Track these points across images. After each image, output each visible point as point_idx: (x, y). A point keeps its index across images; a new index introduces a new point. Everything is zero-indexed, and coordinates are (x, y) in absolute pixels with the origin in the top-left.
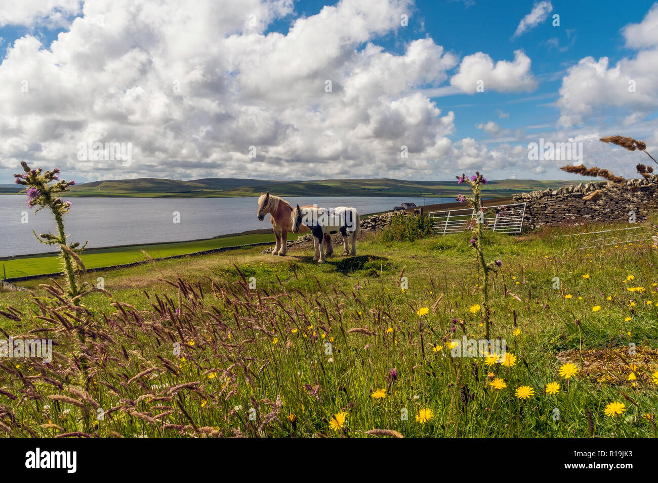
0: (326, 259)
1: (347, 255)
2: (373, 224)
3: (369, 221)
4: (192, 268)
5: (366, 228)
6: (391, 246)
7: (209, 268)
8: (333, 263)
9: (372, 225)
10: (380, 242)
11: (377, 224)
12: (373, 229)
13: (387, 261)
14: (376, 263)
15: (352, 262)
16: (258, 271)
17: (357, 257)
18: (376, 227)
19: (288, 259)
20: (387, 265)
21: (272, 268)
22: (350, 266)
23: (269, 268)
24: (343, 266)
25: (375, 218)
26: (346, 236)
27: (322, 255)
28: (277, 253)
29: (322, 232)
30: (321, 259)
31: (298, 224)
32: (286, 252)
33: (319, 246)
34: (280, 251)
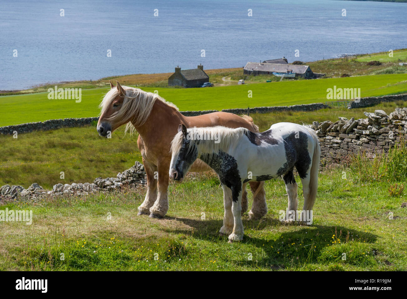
0: (245, 233)
2: (374, 130)
3: (366, 121)
5: (358, 138)
6: (401, 193)
8: (258, 243)
9: (372, 134)
10: (381, 178)
11: (382, 130)
12: (371, 143)
13: (373, 244)
14: (348, 248)
15: (296, 244)
16: (104, 255)
17: (312, 231)
18: (381, 137)
19: (168, 227)
20: (370, 255)
21: (133, 252)
22: (291, 254)
23: (126, 250)
24: (278, 253)
25: (378, 117)
26: (292, 184)
27: (237, 225)
28: (149, 210)
29: (240, 179)
30: (236, 233)
31: (182, 165)
32: (166, 210)
33: (233, 207)
34: (155, 207)
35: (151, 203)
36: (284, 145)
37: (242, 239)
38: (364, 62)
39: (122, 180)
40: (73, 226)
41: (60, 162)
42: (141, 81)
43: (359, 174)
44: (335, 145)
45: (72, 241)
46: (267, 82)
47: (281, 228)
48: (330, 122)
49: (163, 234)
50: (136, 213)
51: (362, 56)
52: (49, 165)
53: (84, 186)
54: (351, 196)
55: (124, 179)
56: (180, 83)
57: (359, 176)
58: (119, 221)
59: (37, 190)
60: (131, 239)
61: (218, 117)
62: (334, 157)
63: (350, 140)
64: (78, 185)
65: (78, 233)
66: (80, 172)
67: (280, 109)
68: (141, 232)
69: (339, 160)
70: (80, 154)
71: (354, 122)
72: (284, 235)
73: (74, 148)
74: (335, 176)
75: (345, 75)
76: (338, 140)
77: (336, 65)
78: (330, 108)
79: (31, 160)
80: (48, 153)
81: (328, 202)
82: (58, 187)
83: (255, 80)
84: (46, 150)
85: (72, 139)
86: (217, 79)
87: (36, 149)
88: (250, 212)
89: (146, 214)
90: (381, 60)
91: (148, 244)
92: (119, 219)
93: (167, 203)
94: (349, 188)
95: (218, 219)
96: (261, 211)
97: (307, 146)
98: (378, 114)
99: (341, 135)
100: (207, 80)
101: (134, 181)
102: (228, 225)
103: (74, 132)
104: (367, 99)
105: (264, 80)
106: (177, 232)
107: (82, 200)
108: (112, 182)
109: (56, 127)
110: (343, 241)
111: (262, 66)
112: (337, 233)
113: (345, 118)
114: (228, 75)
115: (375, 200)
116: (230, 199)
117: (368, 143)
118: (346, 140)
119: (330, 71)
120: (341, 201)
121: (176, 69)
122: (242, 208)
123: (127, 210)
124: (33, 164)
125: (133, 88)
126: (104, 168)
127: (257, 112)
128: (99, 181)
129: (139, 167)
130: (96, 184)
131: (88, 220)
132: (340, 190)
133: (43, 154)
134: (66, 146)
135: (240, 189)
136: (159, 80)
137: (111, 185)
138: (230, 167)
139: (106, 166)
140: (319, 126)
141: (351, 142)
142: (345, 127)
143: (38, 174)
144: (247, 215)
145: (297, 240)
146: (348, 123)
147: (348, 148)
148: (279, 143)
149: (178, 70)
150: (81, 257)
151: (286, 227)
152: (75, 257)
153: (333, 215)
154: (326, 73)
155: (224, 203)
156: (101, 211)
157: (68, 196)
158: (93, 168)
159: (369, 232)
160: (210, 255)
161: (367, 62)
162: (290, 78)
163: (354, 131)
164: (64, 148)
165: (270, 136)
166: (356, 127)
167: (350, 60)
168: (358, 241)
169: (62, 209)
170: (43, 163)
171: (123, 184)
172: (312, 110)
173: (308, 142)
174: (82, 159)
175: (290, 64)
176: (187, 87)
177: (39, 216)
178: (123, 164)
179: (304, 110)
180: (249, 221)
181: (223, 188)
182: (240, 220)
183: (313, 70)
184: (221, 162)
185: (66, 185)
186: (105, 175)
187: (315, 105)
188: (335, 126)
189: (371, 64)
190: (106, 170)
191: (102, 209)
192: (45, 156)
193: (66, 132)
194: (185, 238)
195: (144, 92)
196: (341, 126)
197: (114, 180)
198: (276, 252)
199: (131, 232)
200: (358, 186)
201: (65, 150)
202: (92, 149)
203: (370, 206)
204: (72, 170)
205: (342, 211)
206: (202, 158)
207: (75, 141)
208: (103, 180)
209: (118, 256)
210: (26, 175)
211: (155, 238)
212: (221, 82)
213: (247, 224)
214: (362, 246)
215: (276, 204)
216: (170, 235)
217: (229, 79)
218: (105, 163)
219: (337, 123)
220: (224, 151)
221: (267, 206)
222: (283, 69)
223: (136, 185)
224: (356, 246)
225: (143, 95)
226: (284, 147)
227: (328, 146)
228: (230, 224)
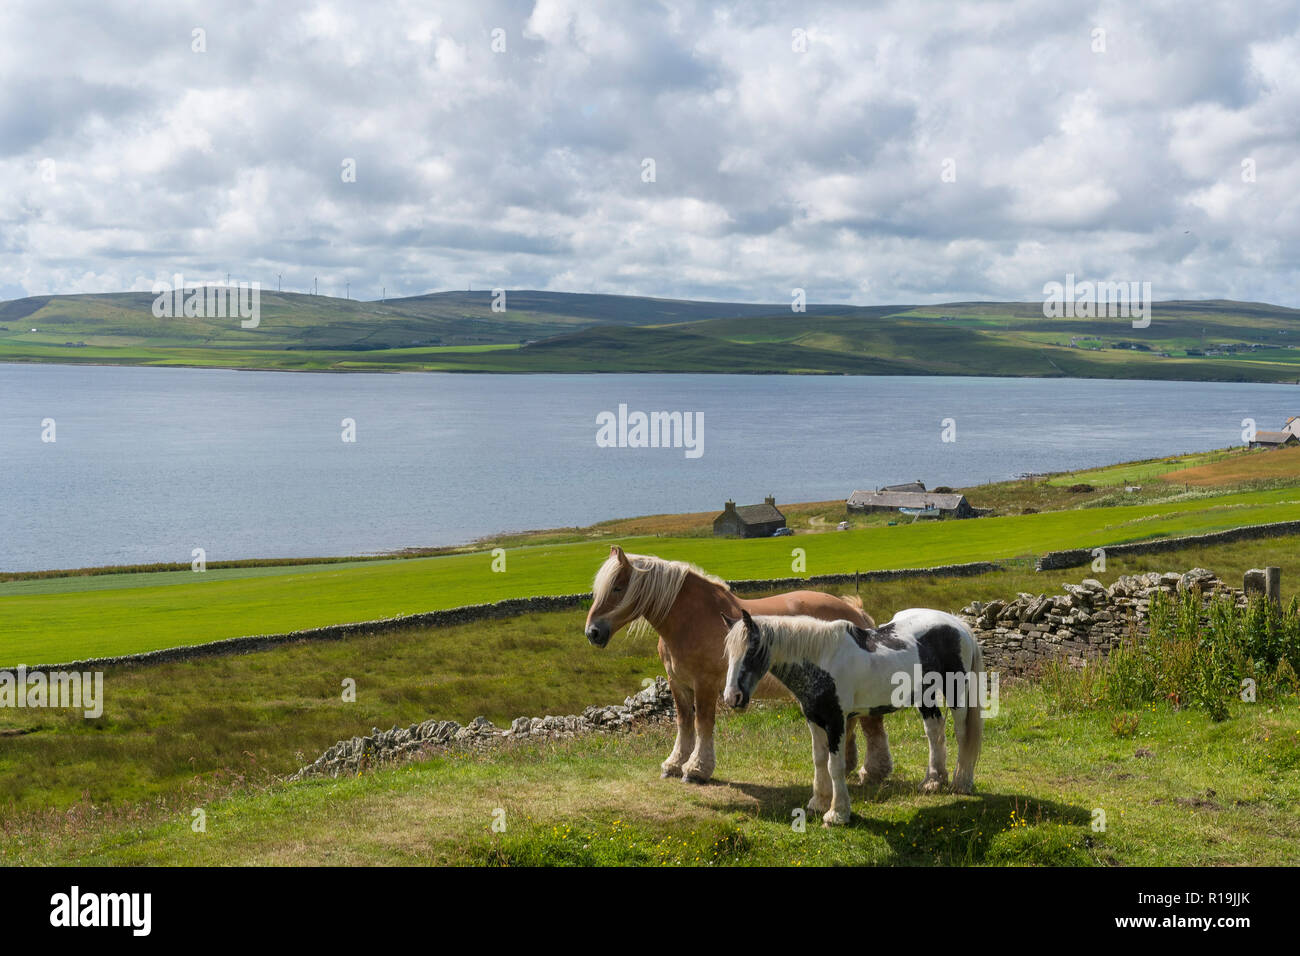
0: (853, 808)
1: (939, 791)
2: (1082, 615)
3: (1067, 600)
4: (371, 837)
5: (1053, 631)
6: (1134, 731)
7: (433, 842)
8: (877, 827)
9: (1077, 624)
10: (1096, 704)
11: (1096, 616)
12: (1078, 639)
13: (1085, 827)
14: (1040, 836)
15: (945, 829)
16: (602, 852)
17: (974, 803)
18: (1094, 628)
19: (715, 799)
20: (1080, 847)
21: (653, 846)
22: (937, 847)
23: (641, 844)
24: (914, 845)
25: (1088, 592)
26: (935, 718)
27: (839, 795)
28: (680, 769)
29: (841, 712)
30: (836, 810)
31: (748, 680)
32: (711, 769)
33: (829, 762)
34: (691, 764)
35: (685, 756)
36: (917, 649)
37: (848, 820)
38: (1062, 487)
39: (633, 711)
40: (548, 800)
41: (525, 675)
42: (665, 528)
43: (1057, 696)
44: (1013, 644)
45: (546, 826)
46: (890, 525)
47: (918, 799)
48: (1002, 602)
49: (705, 814)
50: (658, 773)
51: (1058, 475)
52: (506, 681)
53: (566, 721)
54: (1044, 738)
55: (637, 708)
56: (735, 530)
57: (1056, 700)
58: (628, 789)
59: (484, 728)
60: (649, 822)
61: (800, 601)
62: (1012, 666)
63: (1038, 634)
64: (556, 720)
65: (556, 813)
66: (560, 692)
67: (915, 574)
68: (666, 809)
69: (1021, 670)
70: (559, 661)
71: (1045, 603)
72: (924, 812)
73: (548, 649)
74: (1013, 700)
75: (1028, 511)
76: (1017, 634)
77: (1012, 492)
78: (1003, 570)
79: (474, 672)
80: (503, 658)
81: (1002, 748)
82: (521, 723)
83: (868, 522)
84: (500, 654)
85: (545, 633)
86: (800, 520)
87: (482, 653)
88: (862, 771)
89: (677, 776)
90: (1093, 482)
91: (680, 831)
92: (628, 785)
93: (712, 755)
94: (1039, 723)
95: (805, 784)
96: (881, 768)
97: (959, 651)
98: (1087, 587)
99: (1023, 625)
100: (782, 523)
101: (654, 710)
102: (822, 795)
103: (549, 620)
104: (1070, 553)
105: (883, 522)
106: (732, 808)
107: (563, 747)
108: (616, 714)
109: (516, 611)
110: (1031, 821)
111: (881, 497)
112: (1019, 808)
113: (1029, 595)
114: (818, 514)
115: (1088, 744)
116: (824, 748)
117: (1071, 639)
118: (1031, 633)
119: (1003, 504)
120: (1027, 747)
121: (727, 505)
122: (847, 762)
123: (641, 769)
124: (477, 678)
125: (643, 557)
126: (602, 684)
127: (872, 579)
128: (592, 711)
129: (664, 687)
130: (588, 717)
131: (575, 788)
132: (1023, 727)
133: (495, 660)
134: (535, 647)
135: (841, 730)
136: (696, 525)
137: (615, 718)
138: (822, 691)
139: (605, 681)
140: (983, 610)
141: (1041, 638)
142: (1029, 612)
143: (486, 696)
144: (857, 775)
145: (945, 822)
146: (1035, 605)
147: (1036, 648)
148: (908, 647)
149: (730, 507)
150: (560, 856)
151: (927, 798)
152: (551, 857)
153: (1012, 774)
154: (995, 507)
155: (814, 757)
156: (596, 772)
157: (537, 741)
158: (583, 684)
159: (1077, 804)
160: (792, 849)
161: (1067, 487)
162: (930, 517)
163: (1047, 618)
164: (531, 649)
165: (892, 635)
166: (1049, 611)
167: (1036, 484)
168: (1057, 823)
169: (527, 768)
170: (495, 677)
171: (636, 717)
172: (971, 575)
173: (961, 643)
174: (563, 670)
175: (929, 492)
176: (747, 536)
177: (488, 781)
178: (635, 677)
179: (957, 575)
180: (859, 787)
181: (810, 727)
182: (843, 785)
183: (970, 502)
184: (806, 681)
185: (535, 719)
186: (604, 696)
187: (976, 565)
188: (1011, 609)
189: (1076, 490)
190: (607, 688)
191: (598, 767)
192: (498, 665)
193: (533, 620)
194: (747, 820)
195: (665, 562)
196: (1023, 609)
197: (619, 709)
198: (909, 844)
199: (649, 810)
200: (1056, 718)
201: (532, 652)
202: (581, 650)
203: (1078, 756)
204: (545, 688)
205: (1028, 766)
206: (774, 671)
207: (551, 637)
208: (600, 711)
209: (626, 854)
210: (465, 698)
211: (691, 819)
212: (808, 527)
213: (856, 792)
214: (1064, 831)
215: (909, 754)
216: (719, 814)
217: (822, 521)
218: (603, 675)
219: (1015, 604)
220: (812, 661)
221: (893, 759)
222: (918, 501)
223: (658, 719)
224: (1055, 831)
225: (661, 567)
226: (917, 654)
227: (1001, 645)
228: (825, 793)
